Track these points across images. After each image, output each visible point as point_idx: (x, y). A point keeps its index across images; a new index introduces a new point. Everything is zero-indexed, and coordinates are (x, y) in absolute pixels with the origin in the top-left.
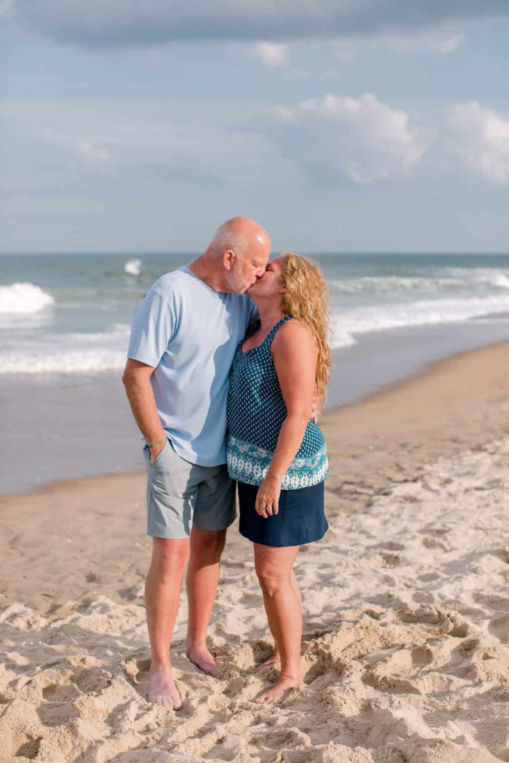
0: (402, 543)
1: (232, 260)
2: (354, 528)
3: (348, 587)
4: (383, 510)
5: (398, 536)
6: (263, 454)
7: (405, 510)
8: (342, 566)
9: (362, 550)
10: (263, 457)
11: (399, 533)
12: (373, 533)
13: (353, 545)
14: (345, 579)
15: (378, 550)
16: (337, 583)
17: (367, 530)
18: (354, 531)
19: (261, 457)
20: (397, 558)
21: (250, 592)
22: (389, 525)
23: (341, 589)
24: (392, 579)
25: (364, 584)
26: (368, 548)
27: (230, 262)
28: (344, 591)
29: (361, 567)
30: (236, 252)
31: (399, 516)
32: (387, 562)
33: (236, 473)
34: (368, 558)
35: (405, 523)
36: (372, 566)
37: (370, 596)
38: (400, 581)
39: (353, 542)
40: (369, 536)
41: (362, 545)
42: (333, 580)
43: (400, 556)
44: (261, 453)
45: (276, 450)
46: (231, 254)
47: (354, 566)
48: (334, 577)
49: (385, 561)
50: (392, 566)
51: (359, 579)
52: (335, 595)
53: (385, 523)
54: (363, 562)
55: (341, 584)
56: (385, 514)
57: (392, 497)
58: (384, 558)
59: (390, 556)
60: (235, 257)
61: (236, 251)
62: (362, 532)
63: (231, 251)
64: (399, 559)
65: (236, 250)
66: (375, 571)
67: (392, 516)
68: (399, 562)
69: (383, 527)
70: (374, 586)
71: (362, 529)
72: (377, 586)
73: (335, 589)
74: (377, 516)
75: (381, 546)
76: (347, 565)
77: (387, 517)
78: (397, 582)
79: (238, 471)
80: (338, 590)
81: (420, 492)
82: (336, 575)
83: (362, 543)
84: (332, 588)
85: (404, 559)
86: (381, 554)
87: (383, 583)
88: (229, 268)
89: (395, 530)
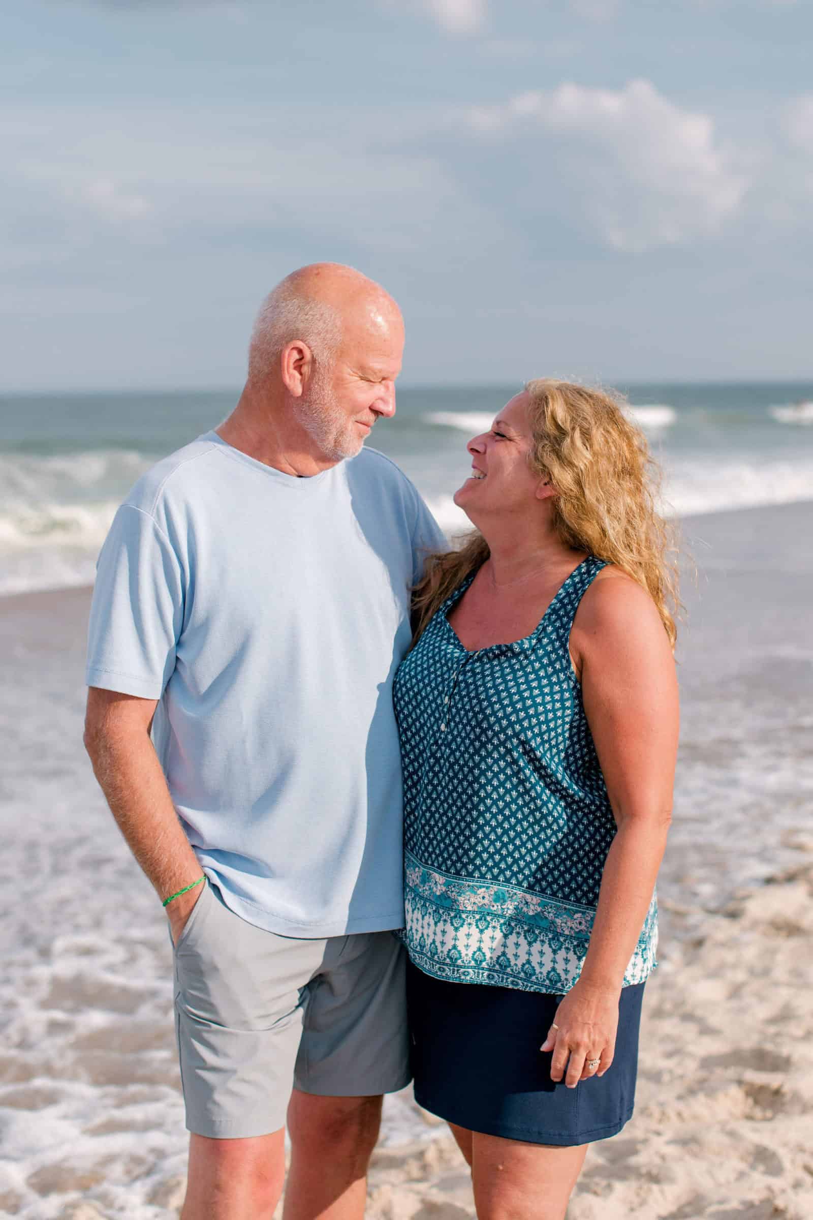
0: (785, 1051)
1: (306, 369)
2: (668, 1006)
3: (671, 1180)
4: (729, 956)
5: (772, 1030)
6: (532, 907)
7: (780, 957)
8: (650, 1115)
9: (691, 1068)
10: (531, 913)
11: (773, 1021)
12: (714, 1020)
13: (669, 1055)
14: (663, 1158)
15: (731, 1073)
16: (644, 1171)
17: (699, 1012)
18: (670, 1015)
19: (524, 915)
20: (777, 1092)
21: (438, 1197)
22: (748, 999)
23: (655, 1188)
24: (774, 1155)
25: (710, 1173)
26: (708, 1063)
27: (301, 374)
28: (662, 1192)
29: (695, 1117)
30: (314, 346)
31: (766, 972)
32: (756, 1102)
33: (432, 959)
34: (711, 1093)
35: (784, 994)
36: (722, 1115)
37: (727, 1207)
38: (793, 1162)
39: (669, 1047)
40: (706, 1030)
41: (691, 1055)
42: (634, 1160)
43: (786, 1089)
44: (527, 903)
45: (600, 904)
46: (300, 351)
47: (679, 1115)
48: (635, 1152)
49: (750, 1101)
50: (769, 1114)
51: (695, 1155)
52: (643, 1203)
53: (735, 992)
54: (699, 1105)
55: (655, 1171)
56: (734, 966)
57: (745, 921)
58: (748, 1094)
59: (762, 1089)
60: (314, 361)
61: (313, 344)
62: (688, 1017)
63: (300, 344)
64: (783, 1095)
65: (314, 341)
66: (732, 1134)
67: (752, 972)
68: (783, 1104)
69: (734, 1004)
70: (732, 1177)
71: (688, 1008)
72: (741, 1175)
73: (640, 1188)
74: (715, 974)
75: (736, 1058)
76: (663, 1113)
77: (740, 976)
78: (787, 1164)
79: (436, 953)
80: (650, 1190)
81: (804, 909)
82: (639, 1147)
83: (691, 1048)
84: (633, 1184)
85: (796, 1097)
86: (740, 1082)
87: (753, 1167)
88: (298, 390)
89: (763, 1012)
